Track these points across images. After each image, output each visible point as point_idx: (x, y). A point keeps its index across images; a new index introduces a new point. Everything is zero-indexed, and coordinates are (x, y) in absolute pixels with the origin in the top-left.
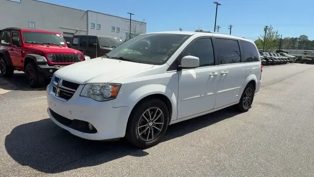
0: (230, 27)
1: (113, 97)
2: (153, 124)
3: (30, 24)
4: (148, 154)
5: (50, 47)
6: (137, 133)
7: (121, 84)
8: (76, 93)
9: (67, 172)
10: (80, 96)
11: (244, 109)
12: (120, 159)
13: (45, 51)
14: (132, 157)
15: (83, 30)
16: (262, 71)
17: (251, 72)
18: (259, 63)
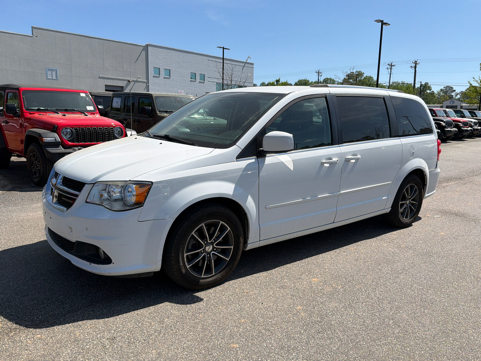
0: (413, 65)
1: (139, 204)
2: (214, 248)
3: (49, 73)
4: (201, 300)
5: (68, 116)
6: (181, 264)
7: (152, 183)
8: (79, 197)
9: (60, 327)
10: (87, 202)
11: (402, 223)
12: (152, 308)
13: (57, 124)
14: (173, 304)
15: (139, 80)
16: (439, 152)
17: (413, 155)
18: (433, 137)
